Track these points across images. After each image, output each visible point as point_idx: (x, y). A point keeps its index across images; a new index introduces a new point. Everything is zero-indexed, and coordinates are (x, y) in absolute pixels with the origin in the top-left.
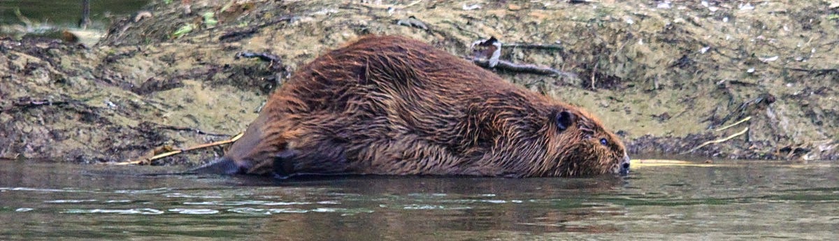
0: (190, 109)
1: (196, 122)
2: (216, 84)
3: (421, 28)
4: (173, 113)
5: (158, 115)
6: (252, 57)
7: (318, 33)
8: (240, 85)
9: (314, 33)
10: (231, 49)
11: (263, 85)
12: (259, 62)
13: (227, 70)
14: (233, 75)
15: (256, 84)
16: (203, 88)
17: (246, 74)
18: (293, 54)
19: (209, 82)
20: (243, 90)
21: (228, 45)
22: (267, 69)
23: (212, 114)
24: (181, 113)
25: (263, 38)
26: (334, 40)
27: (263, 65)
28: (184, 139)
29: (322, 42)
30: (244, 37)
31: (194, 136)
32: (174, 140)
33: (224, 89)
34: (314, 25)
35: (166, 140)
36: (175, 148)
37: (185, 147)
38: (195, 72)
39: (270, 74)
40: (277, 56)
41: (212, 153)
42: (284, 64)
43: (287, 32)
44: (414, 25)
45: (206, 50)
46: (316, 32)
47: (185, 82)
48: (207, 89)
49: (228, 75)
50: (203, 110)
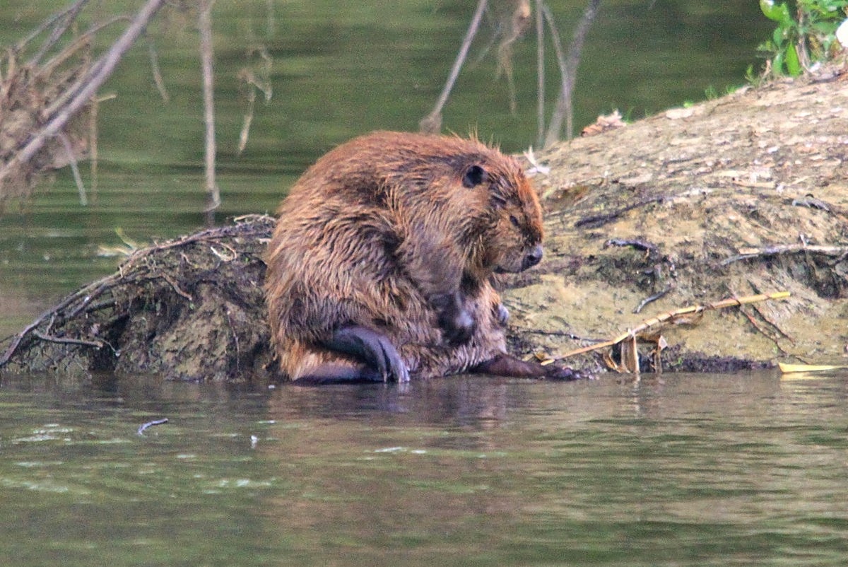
0: (555, 309)
1: (566, 325)
2: (582, 280)
3: (821, 208)
4: (536, 314)
5: (520, 317)
6: (624, 245)
7: (697, 216)
8: (610, 280)
9: (693, 216)
10: (594, 236)
11: (640, 280)
12: (633, 252)
13: (593, 262)
14: (601, 268)
15: (630, 279)
16: (567, 284)
17: (618, 267)
18: (672, 241)
19: (572, 277)
20: (615, 286)
21: (589, 232)
22: (644, 261)
23: (582, 315)
24: (545, 314)
25: (632, 223)
26: (718, 225)
27: (638, 256)
28: (556, 346)
29: (704, 226)
30: (607, 221)
31: (567, 341)
32: (544, 347)
33: (592, 286)
34: (691, 206)
35: (535, 347)
36: (547, 356)
37: (558, 355)
38: (553, 266)
39: (647, 266)
40: (653, 245)
41: (592, 361)
42: (663, 254)
43: (660, 216)
44: (813, 205)
45: (563, 238)
46: (695, 214)
47: (542, 277)
48: (572, 285)
49: (596, 267)
50: (571, 311)
